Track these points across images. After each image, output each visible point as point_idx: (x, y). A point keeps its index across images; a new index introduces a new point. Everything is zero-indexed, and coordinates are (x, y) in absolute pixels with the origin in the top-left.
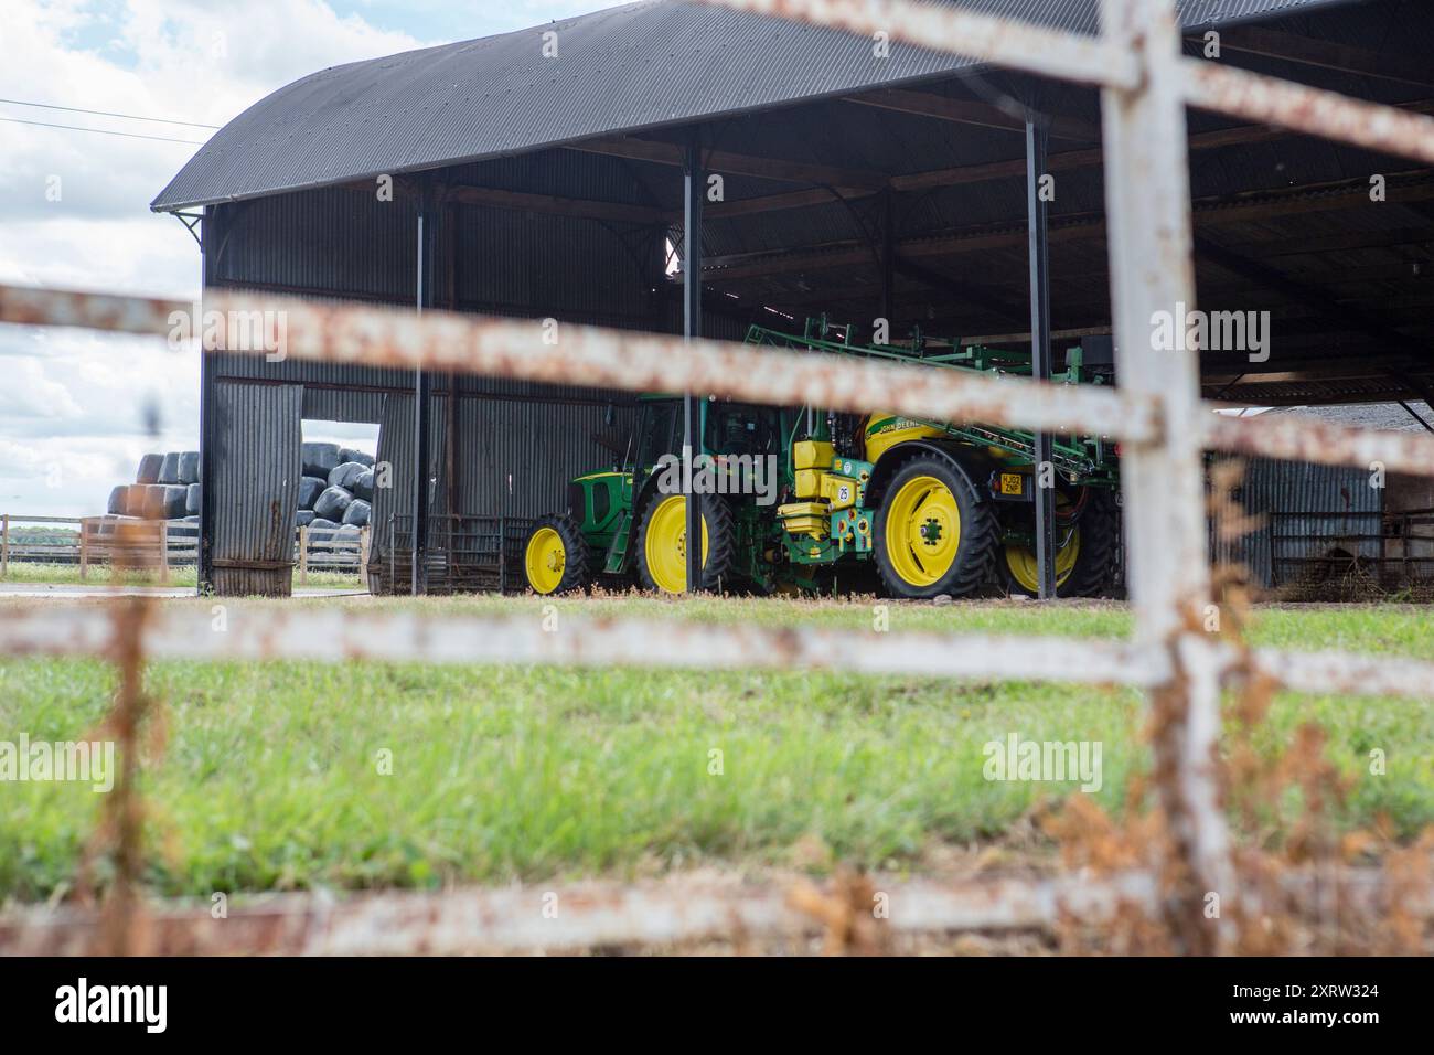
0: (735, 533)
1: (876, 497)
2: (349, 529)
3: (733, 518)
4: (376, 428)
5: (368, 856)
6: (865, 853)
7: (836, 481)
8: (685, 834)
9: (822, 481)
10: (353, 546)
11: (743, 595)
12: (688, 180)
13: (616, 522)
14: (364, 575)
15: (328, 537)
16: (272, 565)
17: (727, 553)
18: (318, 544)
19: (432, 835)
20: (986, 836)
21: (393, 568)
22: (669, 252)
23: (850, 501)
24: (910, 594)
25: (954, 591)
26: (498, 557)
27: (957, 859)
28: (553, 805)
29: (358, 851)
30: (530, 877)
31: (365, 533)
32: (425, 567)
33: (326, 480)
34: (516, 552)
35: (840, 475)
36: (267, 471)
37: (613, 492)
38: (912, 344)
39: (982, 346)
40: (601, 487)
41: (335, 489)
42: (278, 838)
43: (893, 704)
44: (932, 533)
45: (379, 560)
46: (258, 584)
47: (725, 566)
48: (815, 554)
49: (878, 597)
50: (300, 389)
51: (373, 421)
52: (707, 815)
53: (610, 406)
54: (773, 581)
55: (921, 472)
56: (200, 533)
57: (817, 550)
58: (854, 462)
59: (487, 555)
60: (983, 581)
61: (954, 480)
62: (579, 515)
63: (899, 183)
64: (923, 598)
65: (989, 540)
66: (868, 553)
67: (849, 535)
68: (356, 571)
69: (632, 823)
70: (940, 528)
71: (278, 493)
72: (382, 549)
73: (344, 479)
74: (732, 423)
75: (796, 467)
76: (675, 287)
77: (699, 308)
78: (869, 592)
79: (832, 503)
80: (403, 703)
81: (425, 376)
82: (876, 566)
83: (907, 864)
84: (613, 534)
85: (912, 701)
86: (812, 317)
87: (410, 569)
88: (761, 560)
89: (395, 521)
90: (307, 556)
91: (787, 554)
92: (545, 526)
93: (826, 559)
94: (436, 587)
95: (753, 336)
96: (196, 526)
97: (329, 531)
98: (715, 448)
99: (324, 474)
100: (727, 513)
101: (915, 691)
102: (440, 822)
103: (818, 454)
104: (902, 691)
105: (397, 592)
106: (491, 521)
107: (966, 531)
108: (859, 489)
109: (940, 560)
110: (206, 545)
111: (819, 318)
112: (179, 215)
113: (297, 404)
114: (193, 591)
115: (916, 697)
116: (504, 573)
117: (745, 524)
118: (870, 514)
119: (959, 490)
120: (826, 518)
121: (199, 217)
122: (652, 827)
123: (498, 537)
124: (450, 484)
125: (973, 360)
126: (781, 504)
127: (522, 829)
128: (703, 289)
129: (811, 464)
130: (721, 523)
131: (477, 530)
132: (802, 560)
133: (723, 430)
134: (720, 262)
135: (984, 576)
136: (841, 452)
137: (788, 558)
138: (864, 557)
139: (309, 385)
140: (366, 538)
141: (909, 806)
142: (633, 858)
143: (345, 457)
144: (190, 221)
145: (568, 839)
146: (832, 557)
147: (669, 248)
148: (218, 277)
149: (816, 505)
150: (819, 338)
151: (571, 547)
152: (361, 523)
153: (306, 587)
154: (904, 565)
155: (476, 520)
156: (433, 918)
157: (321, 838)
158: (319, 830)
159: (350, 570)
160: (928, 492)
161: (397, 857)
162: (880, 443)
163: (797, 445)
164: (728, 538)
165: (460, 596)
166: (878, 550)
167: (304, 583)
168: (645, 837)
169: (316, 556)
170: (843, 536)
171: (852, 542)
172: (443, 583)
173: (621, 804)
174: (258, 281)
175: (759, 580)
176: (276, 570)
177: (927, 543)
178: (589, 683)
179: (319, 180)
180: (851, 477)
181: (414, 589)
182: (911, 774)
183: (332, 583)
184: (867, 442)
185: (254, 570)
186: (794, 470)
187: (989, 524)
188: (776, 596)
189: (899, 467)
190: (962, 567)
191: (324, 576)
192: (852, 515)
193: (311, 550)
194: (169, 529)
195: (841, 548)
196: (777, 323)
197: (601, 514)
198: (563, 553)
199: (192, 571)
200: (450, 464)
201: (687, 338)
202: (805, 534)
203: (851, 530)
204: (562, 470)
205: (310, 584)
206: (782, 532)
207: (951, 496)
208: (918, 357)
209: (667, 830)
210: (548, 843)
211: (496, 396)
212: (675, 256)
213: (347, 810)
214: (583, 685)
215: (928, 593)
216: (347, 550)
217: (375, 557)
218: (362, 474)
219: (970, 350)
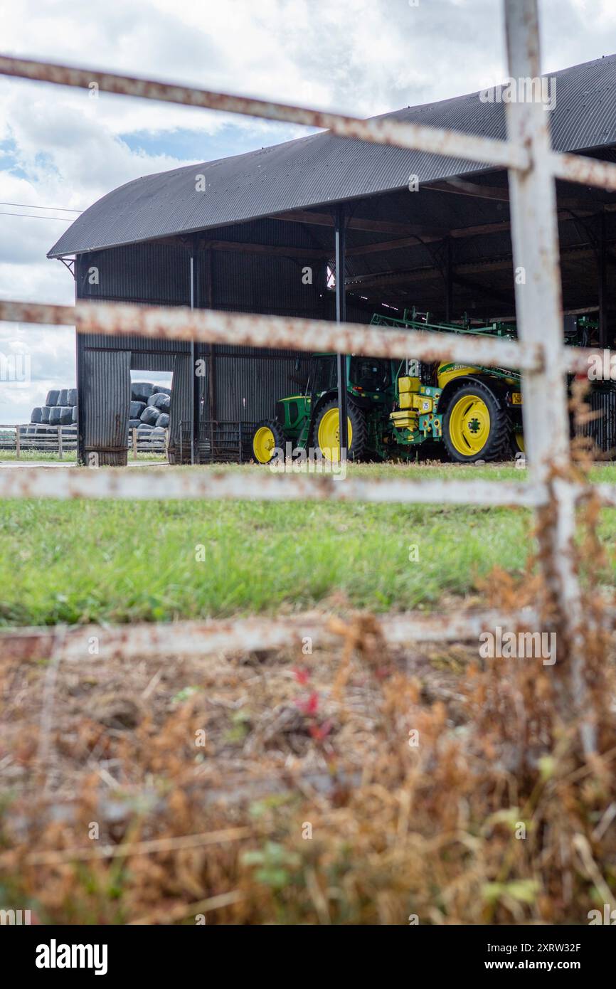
0: (366, 428)
1: (444, 407)
2: (159, 429)
3: (366, 420)
4: (171, 374)
5: (131, 604)
6: (407, 601)
7: (421, 399)
8: (307, 592)
9: (414, 399)
10: (161, 438)
11: (368, 462)
12: (337, 234)
13: (302, 423)
14: (166, 455)
15: (148, 434)
16: (117, 449)
17: (363, 439)
18: (143, 438)
19: (166, 594)
20: (474, 591)
21: (181, 450)
22: (329, 275)
23: (429, 409)
24: (463, 460)
25: (488, 458)
26: (238, 443)
27: (458, 603)
28: (234, 576)
29: (125, 602)
30: (220, 615)
31: (167, 431)
32: (199, 449)
33: (147, 403)
34: (248, 440)
35: (424, 395)
36: (113, 399)
37: (300, 407)
38: (463, 322)
39: (501, 323)
40: (294, 405)
41: (151, 408)
42: (83, 596)
43: (435, 519)
44: (475, 426)
45: (174, 446)
46: (109, 459)
47: (362, 447)
48: (411, 439)
49: (442, 462)
50: (129, 353)
51: (169, 370)
52: (319, 581)
53: (297, 360)
54: (388, 454)
55: (469, 393)
56: (78, 433)
57: (413, 437)
58: (431, 388)
59: (233, 442)
60: (503, 453)
61: (486, 398)
62: (282, 420)
63: (455, 233)
64: (469, 462)
65: (506, 429)
66: (440, 438)
67: (429, 428)
68: (163, 452)
69: (277, 586)
70: (479, 423)
71: (119, 410)
72: (176, 440)
73: (156, 402)
74: (364, 368)
75: (400, 391)
76: (331, 294)
77: (344, 305)
78: (436, 459)
79: (420, 411)
80: (165, 523)
81: (196, 345)
82: (444, 445)
83: (429, 606)
84: (301, 430)
85: (446, 518)
86: (407, 309)
87: (190, 450)
88: (381, 442)
89: (182, 424)
90: (137, 444)
91: (395, 439)
92: (263, 426)
93: (417, 442)
94: (204, 460)
95: (375, 320)
96: (76, 428)
97: (148, 430)
98: (356, 382)
99: (145, 400)
100: (362, 417)
101: (449, 512)
102: (171, 586)
103: (412, 384)
104: (442, 512)
105: (184, 463)
106: (234, 424)
107: (494, 424)
108: (434, 403)
109: (479, 441)
110: (81, 439)
111: (411, 309)
112: (62, 260)
113: (128, 361)
114: (74, 464)
115: (448, 515)
116: (242, 452)
117: (372, 423)
118: (441, 416)
119: (489, 403)
120: (416, 419)
121: (73, 261)
122: (290, 587)
123: (238, 433)
124: (212, 404)
125: (496, 330)
126: (392, 412)
127: (216, 589)
128: (347, 295)
129: (408, 390)
130: (359, 423)
131: (226, 429)
132: (404, 443)
133: (360, 372)
134: (357, 279)
135: (503, 450)
136: (424, 382)
137: (396, 441)
138: (438, 440)
139: (133, 351)
140: (167, 435)
141: (432, 575)
142: (277, 605)
143: (156, 390)
144: (68, 263)
145: (241, 595)
146: (420, 441)
147: (329, 272)
148: (84, 292)
149: (411, 412)
150: (411, 320)
151: (278, 437)
152: (165, 426)
153: (135, 461)
154: (459, 443)
155: (226, 424)
156: (124, 639)
157: (106, 595)
158: (106, 591)
159: (160, 451)
160: (472, 404)
161: (146, 605)
162: (445, 378)
163: (400, 379)
164: (363, 431)
165: (214, 465)
166: (446, 436)
167: (136, 459)
168: (285, 593)
169: (142, 444)
170: (426, 429)
171: (431, 432)
172: (208, 458)
173: (272, 574)
174: (105, 295)
175: (380, 454)
176: (119, 452)
177: (472, 432)
178: (269, 511)
179: (137, 239)
180: (430, 397)
181: (192, 461)
182: (435, 557)
183: (150, 459)
184: (438, 377)
185: (107, 452)
186: (398, 393)
187: (506, 420)
188: (385, 462)
189: (456, 391)
190: (491, 444)
191: (146, 455)
192: (431, 417)
193: (138, 441)
194: (63, 430)
195: (425, 435)
196: (389, 312)
197: (293, 419)
198: (273, 441)
199: (75, 453)
200: (211, 393)
201: (338, 322)
202: (405, 428)
203: (430, 425)
204: (272, 396)
205: (139, 459)
206: (393, 427)
207: (485, 406)
208: (466, 329)
209: (298, 589)
210: (230, 597)
211: (235, 356)
212: (332, 277)
213: (121, 581)
214: (265, 513)
215: (473, 459)
216: (158, 440)
217: (171, 444)
218: (166, 400)
219: (495, 325)
